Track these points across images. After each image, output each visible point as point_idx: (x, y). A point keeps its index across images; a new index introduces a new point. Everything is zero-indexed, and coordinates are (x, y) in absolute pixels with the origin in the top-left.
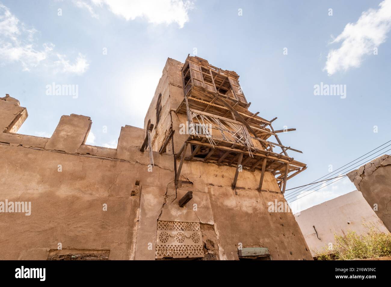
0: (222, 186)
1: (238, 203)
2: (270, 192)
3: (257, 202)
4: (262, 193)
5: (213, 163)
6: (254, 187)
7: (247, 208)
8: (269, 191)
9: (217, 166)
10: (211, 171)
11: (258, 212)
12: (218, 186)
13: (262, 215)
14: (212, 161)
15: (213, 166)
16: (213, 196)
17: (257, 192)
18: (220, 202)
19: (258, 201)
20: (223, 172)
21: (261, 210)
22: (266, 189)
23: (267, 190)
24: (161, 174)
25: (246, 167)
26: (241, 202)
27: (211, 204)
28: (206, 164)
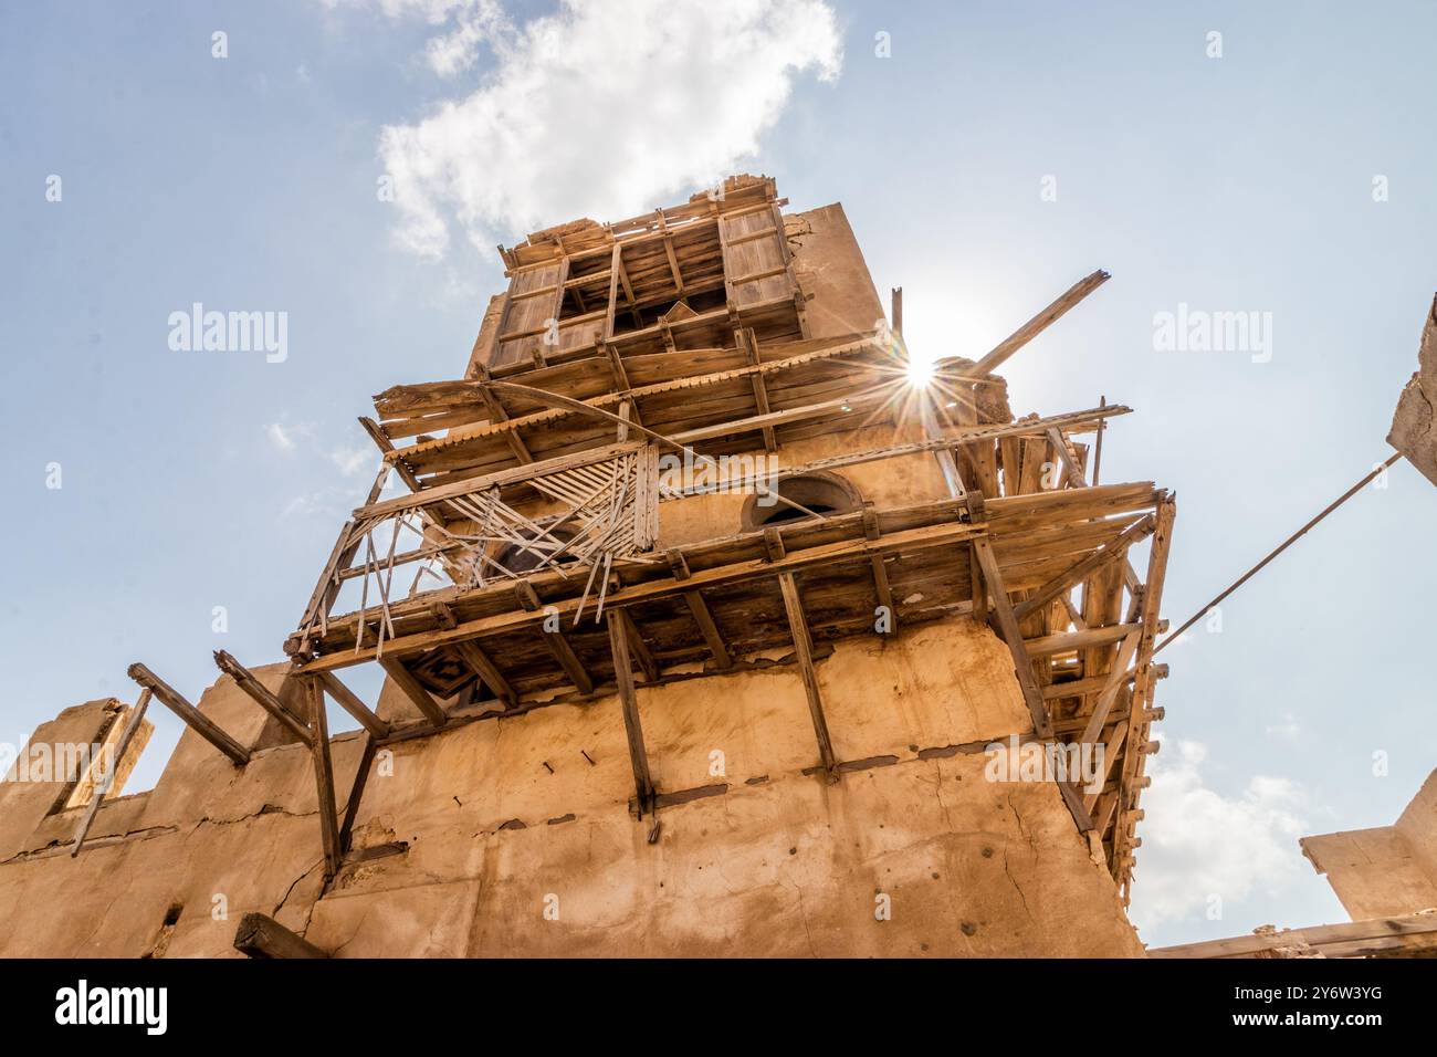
0: (575, 812)
1: (646, 891)
2: (925, 755)
3: (793, 851)
4: (854, 780)
5: (557, 700)
6: (795, 760)
7: (701, 910)
8: (914, 755)
9: (576, 711)
10: (533, 749)
11: (777, 918)
12: (550, 822)
13: (801, 939)
14: (548, 696)
15: (551, 718)
16: (501, 890)
17: (811, 790)
18: (528, 914)
19: (804, 843)
20: (602, 734)
21: (812, 903)
22: (894, 745)
23: (897, 752)
24: (276, 848)
25: (765, 655)
26: (670, 884)
27: (471, 937)
28: (512, 726)
